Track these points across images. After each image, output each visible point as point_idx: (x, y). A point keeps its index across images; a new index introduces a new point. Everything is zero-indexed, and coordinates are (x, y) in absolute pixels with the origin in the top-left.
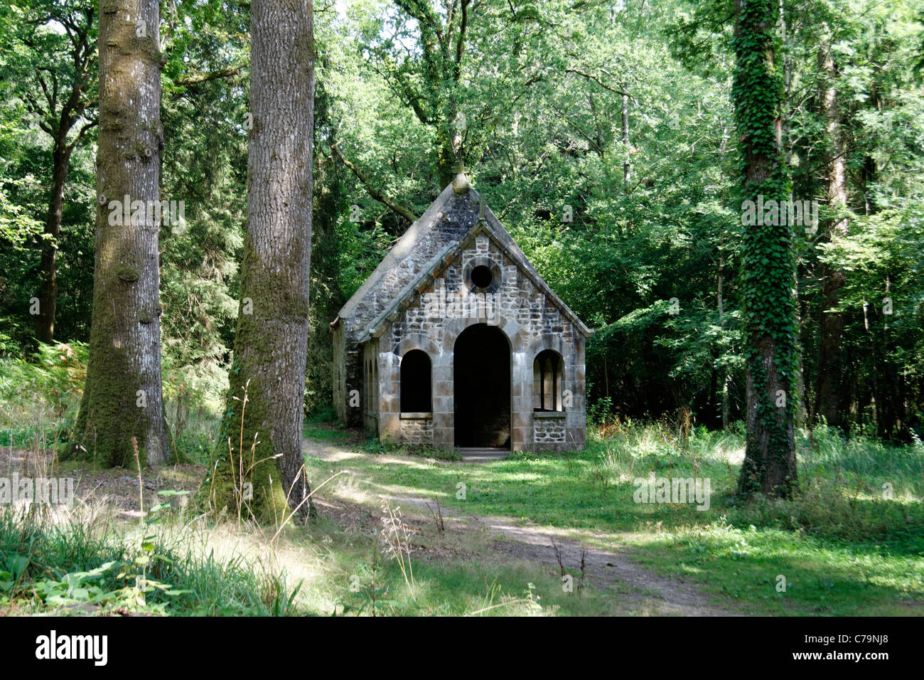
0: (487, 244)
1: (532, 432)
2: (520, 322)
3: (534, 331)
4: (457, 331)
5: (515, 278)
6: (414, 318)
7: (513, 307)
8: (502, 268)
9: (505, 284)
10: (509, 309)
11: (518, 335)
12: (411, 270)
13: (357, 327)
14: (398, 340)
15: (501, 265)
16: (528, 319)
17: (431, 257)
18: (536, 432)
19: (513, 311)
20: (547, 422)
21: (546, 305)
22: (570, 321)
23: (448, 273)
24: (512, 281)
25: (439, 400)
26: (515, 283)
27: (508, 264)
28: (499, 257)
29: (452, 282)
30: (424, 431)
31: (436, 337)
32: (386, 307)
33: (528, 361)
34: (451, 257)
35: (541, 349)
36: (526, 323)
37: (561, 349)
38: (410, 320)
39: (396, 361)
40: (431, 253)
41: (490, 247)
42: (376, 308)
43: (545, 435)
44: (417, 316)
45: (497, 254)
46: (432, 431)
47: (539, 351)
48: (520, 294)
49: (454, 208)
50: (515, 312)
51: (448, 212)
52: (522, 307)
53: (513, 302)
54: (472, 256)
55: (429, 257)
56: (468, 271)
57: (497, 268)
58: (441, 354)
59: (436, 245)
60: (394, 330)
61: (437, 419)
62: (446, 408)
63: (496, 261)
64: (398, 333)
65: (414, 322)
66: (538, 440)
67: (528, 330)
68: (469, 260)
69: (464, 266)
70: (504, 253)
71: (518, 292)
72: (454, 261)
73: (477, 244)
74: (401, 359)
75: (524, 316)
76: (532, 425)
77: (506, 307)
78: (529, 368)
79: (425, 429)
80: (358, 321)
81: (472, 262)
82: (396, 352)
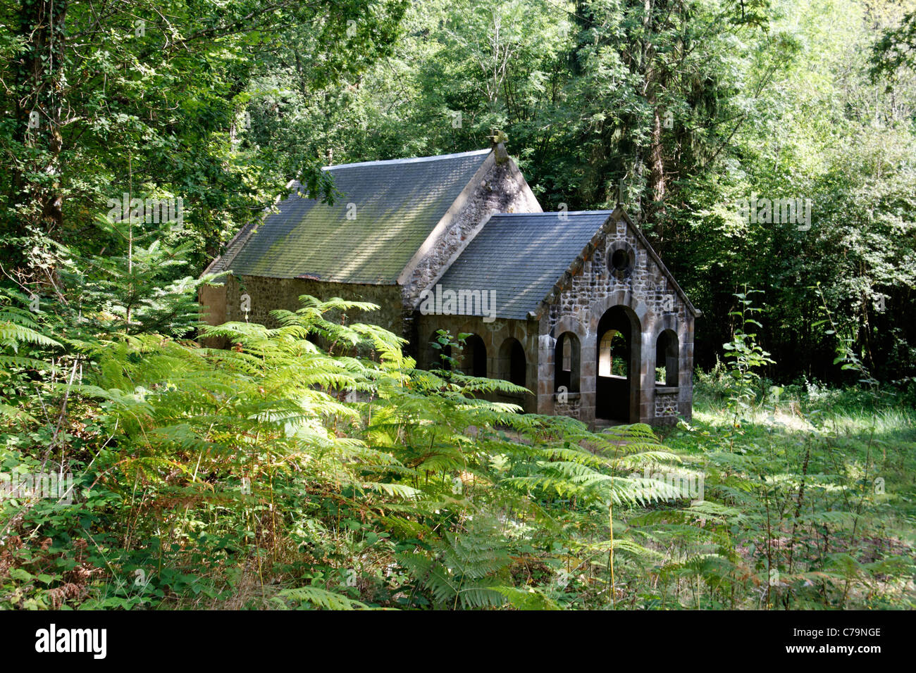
0: (625, 228)
1: (654, 406)
2: (647, 304)
3: (658, 312)
4: (600, 313)
5: (645, 262)
6: (566, 301)
7: (643, 290)
8: (636, 252)
9: (637, 267)
10: (640, 291)
11: (646, 315)
12: (459, 237)
13: (413, 294)
14: (553, 323)
15: (635, 249)
16: (653, 301)
17: (476, 224)
18: (657, 407)
19: (643, 293)
20: (665, 398)
21: (667, 288)
22: (684, 302)
23: (594, 257)
24: (642, 264)
25: (585, 381)
26: (645, 266)
27: (641, 248)
28: (634, 242)
29: (597, 265)
30: (572, 411)
31: (584, 319)
32: (438, 274)
33: (652, 340)
34: (597, 241)
35: (663, 329)
36: (652, 304)
37: (677, 329)
38: (564, 303)
39: (552, 344)
40: (475, 220)
41: (627, 231)
42: (429, 274)
43: (663, 409)
44: (569, 299)
45: (633, 238)
46: (578, 410)
47: (660, 331)
48: (648, 277)
49: (495, 176)
50: (644, 294)
51: (491, 181)
52: (650, 289)
53: (643, 285)
54: (613, 240)
55: (474, 225)
56: (610, 254)
57: (632, 252)
58: (587, 336)
59: (480, 213)
60: (551, 312)
61: (583, 399)
62: (590, 387)
63: (632, 245)
64: (553, 316)
65: (566, 305)
66: (658, 414)
67: (654, 311)
68: (611, 243)
69: (607, 249)
70: (638, 238)
71: (647, 275)
72: (600, 245)
73: (618, 228)
74: (555, 341)
75: (651, 298)
76: (654, 401)
77: (638, 290)
78: (653, 347)
79: (573, 408)
80: (414, 288)
81: (614, 246)
82: (552, 335)
